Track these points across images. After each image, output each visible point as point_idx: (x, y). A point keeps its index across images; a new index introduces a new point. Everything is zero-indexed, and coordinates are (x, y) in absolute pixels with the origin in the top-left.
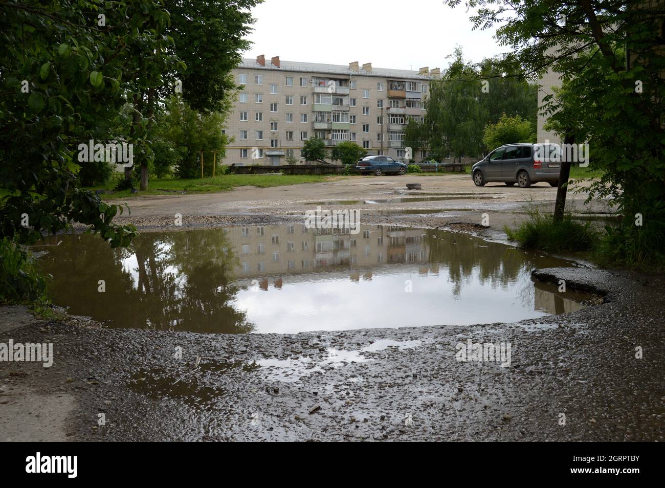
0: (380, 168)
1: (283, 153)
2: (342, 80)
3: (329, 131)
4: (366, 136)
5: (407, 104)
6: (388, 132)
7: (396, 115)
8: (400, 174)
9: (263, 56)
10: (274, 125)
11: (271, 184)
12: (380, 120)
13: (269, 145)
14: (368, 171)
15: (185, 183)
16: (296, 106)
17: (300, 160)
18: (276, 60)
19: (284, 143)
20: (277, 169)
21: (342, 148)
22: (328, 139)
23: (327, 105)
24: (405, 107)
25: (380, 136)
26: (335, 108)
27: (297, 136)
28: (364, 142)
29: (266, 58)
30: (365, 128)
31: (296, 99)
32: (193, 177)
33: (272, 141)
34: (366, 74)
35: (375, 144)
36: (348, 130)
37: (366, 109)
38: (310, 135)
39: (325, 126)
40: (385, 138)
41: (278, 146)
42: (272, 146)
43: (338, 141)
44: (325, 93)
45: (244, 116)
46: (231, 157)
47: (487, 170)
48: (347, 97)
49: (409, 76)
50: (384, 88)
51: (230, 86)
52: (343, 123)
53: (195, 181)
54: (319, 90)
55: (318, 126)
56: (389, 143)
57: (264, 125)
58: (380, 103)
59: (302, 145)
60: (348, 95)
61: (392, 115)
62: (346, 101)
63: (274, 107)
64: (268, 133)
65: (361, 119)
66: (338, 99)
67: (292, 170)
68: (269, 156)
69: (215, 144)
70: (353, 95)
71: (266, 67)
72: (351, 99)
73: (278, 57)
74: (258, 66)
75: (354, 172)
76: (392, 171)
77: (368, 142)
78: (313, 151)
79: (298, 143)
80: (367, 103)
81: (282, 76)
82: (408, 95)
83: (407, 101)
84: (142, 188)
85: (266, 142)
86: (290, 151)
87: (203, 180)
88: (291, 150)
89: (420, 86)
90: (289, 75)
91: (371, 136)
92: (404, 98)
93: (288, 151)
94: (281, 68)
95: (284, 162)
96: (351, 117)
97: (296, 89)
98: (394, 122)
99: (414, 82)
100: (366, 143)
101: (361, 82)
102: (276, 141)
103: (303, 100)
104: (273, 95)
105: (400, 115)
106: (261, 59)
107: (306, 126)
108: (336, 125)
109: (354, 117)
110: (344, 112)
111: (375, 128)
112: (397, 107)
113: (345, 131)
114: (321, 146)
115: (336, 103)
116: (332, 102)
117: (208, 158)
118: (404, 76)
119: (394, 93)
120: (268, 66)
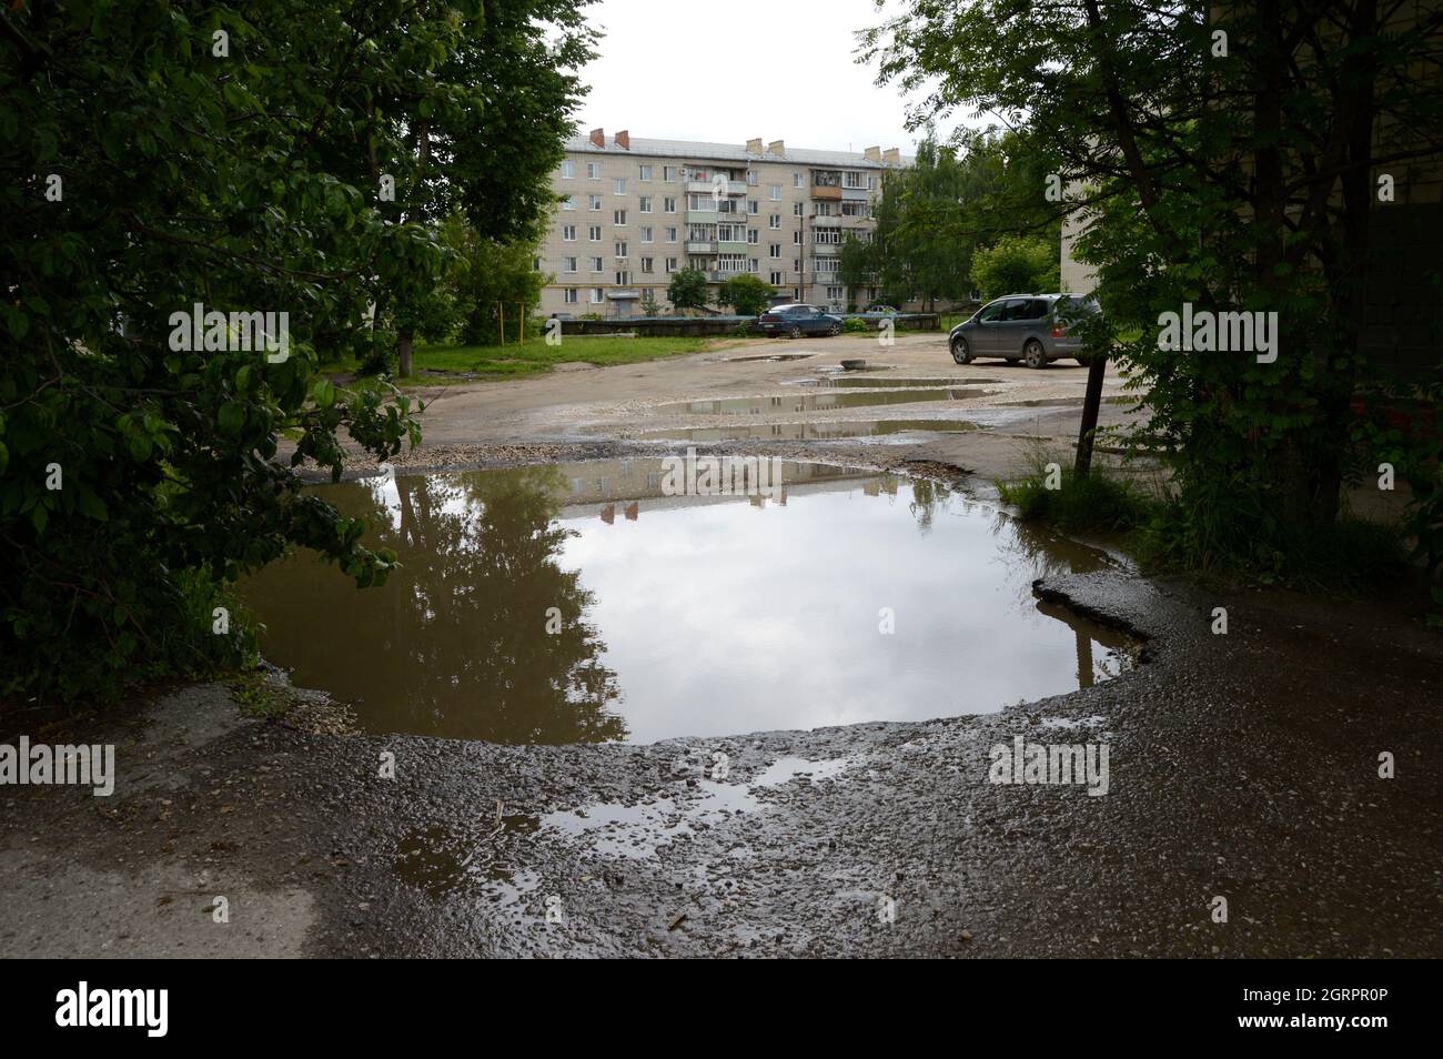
0: (799, 325)
1: (636, 295)
2: (736, 170)
3: (713, 256)
4: (776, 264)
5: (844, 210)
6: (812, 257)
7: (826, 229)
8: (831, 336)
9: (601, 131)
10: (622, 247)
11: (616, 358)
12: (798, 237)
13: (614, 283)
14: (778, 330)
15: (472, 356)
16: (657, 215)
17: (665, 308)
18: (623, 138)
19: (639, 277)
20: (625, 327)
21: (735, 285)
22: (711, 269)
23: (708, 213)
24: (840, 215)
25: (798, 264)
26: (723, 217)
27: (659, 266)
28: (773, 275)
29: (606, 133)
30: (775, 250)
31: (657, 204)
32: (486, 344)
33: (618, 274)
34: (776, 160)
35: (790, 277)
36: (744, 255)
37: (774, 219)
38: (682, 264)
39: (706, 248)
40: (807, 267)
41: (629, 283)
42: (619, 282)
43: (729, 273)
44: (705, 193)
45: (570, 231)
46: (550, 304)
47: (975, 337)
48: (743, 199)
49: (848, 163)
50: (805, 182)
51: (547, 197)
52: (738, 243)
53: (491, 351)
54: (696, 187)
55: (694, 248)
56: (814, 276)
57: (605, 247)
58: (799, 208)
59: (669, 280)
60: (744, 195)
61: (819, 229)
62: (741, 205)
63: (620, 216)
64: (610, 261)
65: (767, 235)
66: (728, 202)
67: (650, 328)
68: (613, 299)
69: (524, 288)
70: (753, 195)
71: (606, 150)
72: (750, 202)
73: (626, 133)
74: (592, 147)
75: (755, 331)
76: (818, 329)
77: (778, 274)
78: (686, 291)
79: (661, 277)
80: (776, 208)
81: (633, 165)
82: (845, 195)
83: (844, 205)
84: (403, 374)
85: (608, 277)
86: (647, 291)
87: (504, 350)
88: (651, 290)
89: (865, 178)
90: (646, 162)
91: (784, 263)
92: (839, 200)
93: (645, 290)
94: (631, 151)
95: (637, 312)
96: (750, 232)
97: (659, 186)
98: (822, 240)
99: (855, 173)
100: (775, 276)
101: (766, 174)
102: (625, 274)
103: (669, 204)
104: (617, 197)
105: (832, 229)
106: (598, 136)
107: (674, 248)
108: (725, 247)
109: (756, 232)
110: (739, 225)
111: (790, 250)
112: (828, 215)
113: (740, 256)
114: (701, 282)
115: (724, 209)
116: (717, 208)
117: (512, 311)
118: (839, 163)
119: (822, 191)
120: (610, 147)
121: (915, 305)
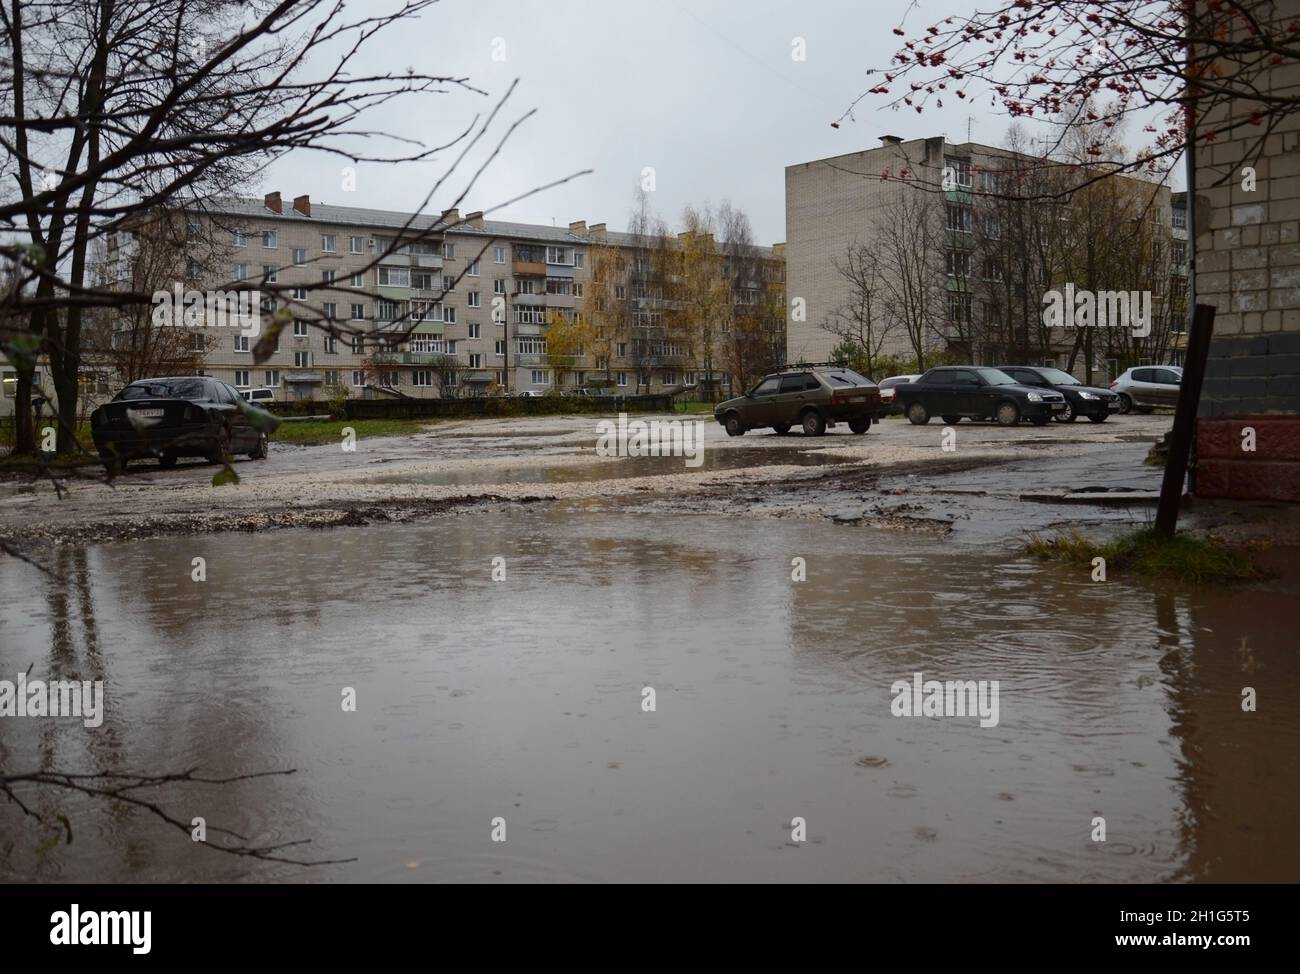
1: (318, 378)
2: (430, 241)
3: (405, 336)
4: (475, 345)
5: (548, 288)
6: (515, 338)
7: (529, 308)
9: (277, 194)
10: (302, 325)
13: (292, 364)
18: (302, 203)
19: (320, 358)
22: (403, 350)
23: (400, 287)
24: (544, 294)
25: (500, 346)
26: (417, 293)
28: (472, 357)
29: (284, 198)
30: (473, 330)
33: (297, 355)
34: (475, 231)
35: (491, 360)
36: (441, 335)
37: (474, 297)
40: (513, 348)
41: (309, 365)
42: (298, 363)
43: (423, 356)
44: (396, 266)
48: (438, 274)
49: (551, 238)
50: (505, 258)
52: (434, 323)
55: (384, 327)
56: (517, 358)
58: (500, 284)
59: (357, 362)
60: (440, 269)
61: (522, 307)
62: (437, 282)
64: (291, 340)
65: (465, 313)
66: (421, 277)
68: (291, 383)
70: (449, 269)
71: (284, 215)
72: (446, 279)
73: (306, 197)
74: (268, 213)
77: (478, 356)
79: (347, 358)
80: (475, 285)
81: (314, 235)
82: (550, 272)
83: (548, 282)
85: (287, 358)
86: (332, 373)
88: (335, 373)
89: (571, 254)
90: (329, 231)
91: (484, 345)
92: (541, 277)
93: (328, 373)
94: (314, 217)
95: (321, 395)
96: (446, 310)
98: (526, 319)
99: (561, 246)
100: (474, 359)
101: (462, 247)
102: (305, 355)
103: (355, 278)
104: (299, 268)
105: (536, 308)
106: (273, 199)
107: (361, 326)
108: (418, 326)
109: (452, 310)
110: (435, 302)
111: (490, 330)
112: (531, 292)
113: (435, 336)
115: (417, 283)
116: (410, 283)
118: (542, 237)
119: (528, 267)
120: (287, 213)
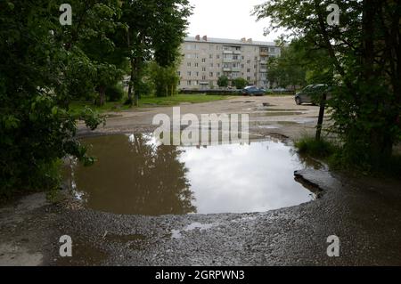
0: (253, 92)
1: (208, 83)
2: (237, 47)
3: (230, 72)
4: (249, 75)
6: (259, 72)
7: (264, 64)
8: (262, 96)
10: (204, 69)
12: (255, 67)
13: (202, 79)
14: (247, 94)
15: (157, 100)
16: (214, 60)
17: (216, 87)
18: (205, 37)
19: (209, 78)
20: (203, 92)
21: (236, 80)
22: (230, 76)
23: (229, 59)
25: (255, 75)
26: (234, 61)
27: (215, 74)
29: (200, 36)
30: (248, 70)
31: (214, 57)
32: (163, 96)
33: (203, 77)
34: (250, 44)
35: (253, 78)
36: (240, 72)
37: (248, 62)
38: (221, 74)
39: (228, 70)
40: (258, 75)
41: (206, 80)
43: (235, 77)
44: (229, 54)
45: (189, 64)
46: (182, 85)
47: (302, 97)
50: (258, 50)
52: (238, 68)
53: (164, 98)
54: (226, 52)
55: (225, 69)
56: (260, 78)
57: (199, 69)
58: (256, 58)
59: (217, 79)
60: (240, 54)
61: (262, 64)
62: (239, 57)
63: (204, 60)
64: (201, 72)
65: (247, 66)
66: (235, 56)
67: (210, 93)
68: (201, 84)
69: (173, 81)
70: (243, 54)
72: (242, 56)
74: (196, 40)
75: (240, 94)
76: (258, 94)
78: (222, 82)
79: (215, 78)
80: (249, 58)
81: (208, 45)
82: (270, 54)
84: (135, 105)
85: (200, 78)
86: (211, 81)
87: (169, 98)
89: (276, 49)
90: (212, 45)
91: (251, 74)
92: (268, 56)
94: (207, 41)
95: (208, 88)
96: (241, 65)
97: (215, 51)
98: (263, 67)
99: (273, 48)
100: (249, 78)
101: (246, 48)
102: (205, 77)
103: (218, 57)
104: (204, 54)
106: (198, 37)
107: (219, 69)
108: (234, 69)
109: (243, 65)
110: (238, 63)
111: (253, 70)
112: (264, 60)
113: (238, 72)
114: (227, 79)
115: (234, 58)
116: (232, 58)
117: (170, 87)
118: (268, 45)
119: (263, 53)
120: (201, 40)
121: (290, 87)
